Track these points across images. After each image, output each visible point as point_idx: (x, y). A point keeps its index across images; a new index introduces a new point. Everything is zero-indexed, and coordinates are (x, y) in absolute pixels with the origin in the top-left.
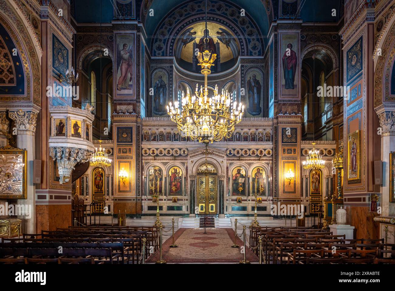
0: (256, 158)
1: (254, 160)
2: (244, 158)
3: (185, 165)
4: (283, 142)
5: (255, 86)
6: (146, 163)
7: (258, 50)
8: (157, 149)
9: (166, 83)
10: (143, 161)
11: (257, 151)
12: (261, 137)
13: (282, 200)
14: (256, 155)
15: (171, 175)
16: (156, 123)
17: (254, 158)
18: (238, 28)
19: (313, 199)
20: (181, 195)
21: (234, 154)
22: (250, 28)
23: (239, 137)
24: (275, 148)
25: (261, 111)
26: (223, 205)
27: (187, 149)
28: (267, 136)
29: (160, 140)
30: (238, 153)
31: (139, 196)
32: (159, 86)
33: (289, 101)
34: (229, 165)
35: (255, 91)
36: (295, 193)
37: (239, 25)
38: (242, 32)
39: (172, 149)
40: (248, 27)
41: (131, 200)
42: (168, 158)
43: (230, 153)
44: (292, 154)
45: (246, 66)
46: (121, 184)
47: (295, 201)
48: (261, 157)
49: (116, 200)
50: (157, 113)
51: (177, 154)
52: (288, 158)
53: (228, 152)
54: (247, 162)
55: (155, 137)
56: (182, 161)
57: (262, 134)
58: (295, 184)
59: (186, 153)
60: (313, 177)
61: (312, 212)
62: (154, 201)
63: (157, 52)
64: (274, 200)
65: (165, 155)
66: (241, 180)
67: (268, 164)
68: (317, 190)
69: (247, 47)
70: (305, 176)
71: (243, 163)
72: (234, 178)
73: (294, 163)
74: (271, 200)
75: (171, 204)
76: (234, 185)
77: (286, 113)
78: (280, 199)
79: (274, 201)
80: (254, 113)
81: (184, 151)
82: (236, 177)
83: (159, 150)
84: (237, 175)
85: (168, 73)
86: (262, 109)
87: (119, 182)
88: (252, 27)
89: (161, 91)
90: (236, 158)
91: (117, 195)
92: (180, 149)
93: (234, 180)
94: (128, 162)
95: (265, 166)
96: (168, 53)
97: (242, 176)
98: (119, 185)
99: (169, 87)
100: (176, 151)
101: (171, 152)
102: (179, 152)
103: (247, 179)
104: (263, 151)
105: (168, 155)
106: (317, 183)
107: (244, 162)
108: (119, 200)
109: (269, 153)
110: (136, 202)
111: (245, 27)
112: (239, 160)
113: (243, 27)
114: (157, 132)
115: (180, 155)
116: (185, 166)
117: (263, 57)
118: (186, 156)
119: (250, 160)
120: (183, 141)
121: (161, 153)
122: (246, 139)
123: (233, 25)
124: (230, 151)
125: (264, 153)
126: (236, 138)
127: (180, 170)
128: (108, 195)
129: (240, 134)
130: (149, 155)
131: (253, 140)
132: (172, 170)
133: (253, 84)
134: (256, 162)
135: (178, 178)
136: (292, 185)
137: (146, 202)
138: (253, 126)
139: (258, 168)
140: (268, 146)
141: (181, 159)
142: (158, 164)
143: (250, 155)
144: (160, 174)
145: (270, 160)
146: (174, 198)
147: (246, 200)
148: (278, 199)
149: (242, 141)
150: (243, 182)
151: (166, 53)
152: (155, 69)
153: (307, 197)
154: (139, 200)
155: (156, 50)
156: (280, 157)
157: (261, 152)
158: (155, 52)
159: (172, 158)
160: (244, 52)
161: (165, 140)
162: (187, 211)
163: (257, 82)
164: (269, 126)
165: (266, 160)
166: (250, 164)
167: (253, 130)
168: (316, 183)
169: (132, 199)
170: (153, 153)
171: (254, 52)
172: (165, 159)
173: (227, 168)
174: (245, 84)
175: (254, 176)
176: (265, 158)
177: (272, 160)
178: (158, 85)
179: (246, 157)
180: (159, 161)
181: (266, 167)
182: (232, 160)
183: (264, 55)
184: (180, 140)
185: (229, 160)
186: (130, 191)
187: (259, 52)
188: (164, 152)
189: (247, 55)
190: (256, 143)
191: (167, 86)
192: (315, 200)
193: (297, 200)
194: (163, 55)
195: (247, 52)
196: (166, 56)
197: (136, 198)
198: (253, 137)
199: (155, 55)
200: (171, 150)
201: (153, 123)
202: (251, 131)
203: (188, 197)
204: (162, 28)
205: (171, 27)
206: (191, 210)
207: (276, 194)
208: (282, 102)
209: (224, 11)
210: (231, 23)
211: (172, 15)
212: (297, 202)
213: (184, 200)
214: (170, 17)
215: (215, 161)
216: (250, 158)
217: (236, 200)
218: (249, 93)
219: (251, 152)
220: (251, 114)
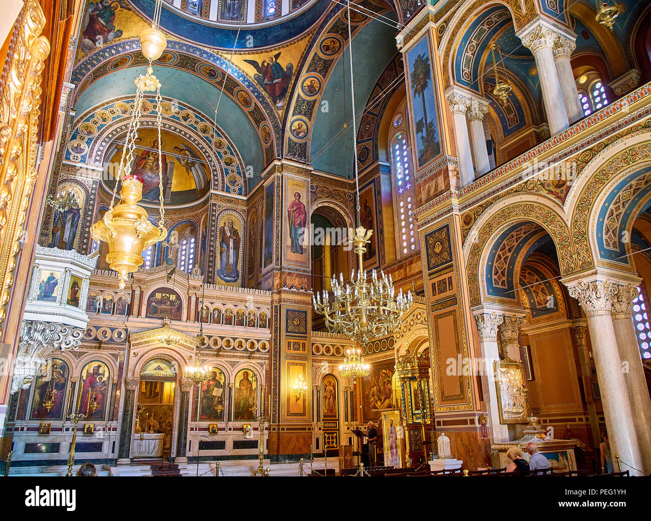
0: (245, 355)
1: (241, 357)
2: (225, 354)
3: (118, 360)
4: (287, 331)
5: (232, 238)
7: (239, 187)
11: (246, 342)
12: (252, 320)
13: (285, 428)
14: (244, 348)
15: (85, 378)
17: (241, 354)
19: (327, 425)
20: (102, 418)
21: (209, 345)
22: (229, 155)
23: (219, 316)
24: (274, 339)
25: (238, 276)
26: (185, 439)
27: (126, 330)
28: (261, 320)
30: (216, 343)
31: (13, 420)
33: (297, 270)
35: (231, 244)
36: (305, 416)
37: (213, 147)
39: (95, 327)
40: (226, 153)
42: (85, 344)
43: (203, 343)
44: (301, 351)
45: (219, 206)
47: (305, 429)
48: (252, 353)
51: (106, 337)
52: (294, 357)
54: (228, 359)
56: (113, 352)
57: (254, 315)
58: (304, 401)
59: (122, 336)
60: (325, 389)
62: (43, 433)
63: (73, 155)
64: (272, 428)
67: (262, 365)
68: (332, 411)
69: (223, 180)
71: (222, 362)
72: (205, 388)
73: (303, 365)
74: (266, 429)
75: (80, 438)
77: (292, 287)
78: (283, 425)
79: (272, 431)
80: (228, 278)
81: (120, 334)
82: (209, 386)
84: (211, 382)
88: (232, 153)
89: (68, 219)
90: (211, 352)
92: (113, 330)
93: (204, 392)
95: (257, 368)
96: (93, 159)
97: (218, 385)
99: (85, 214)
100: (105, 333)
101: (93, 334)
102: (108, 335)
104: (255, 342)
105: (87, 339)
106: (331, 399)
107: (224, 360)
109: (264, 348)
110: (4, 434)
111: (222, 151)
112: (217, 355)
113: (219, 150)
115: (111, 339)
116: (118, 363)
117: (245, 198)
118: (123, 342)
119: (234, 356)
120: (120, 314)
122: (229, 321)
123: (204, 145)
124: (203, 339)
125: (257, 346)
126: (213, 317)
127: (106, 368)
129: (220, 312)
131: (240, 323)
133: (229, 234)
134: (245, 360)
135: (99, 384)
136: (300, 402)
138: (241, 301)
139: (246, 372)
140: (265, 334)
141: (112, 349)
143: (234, 348)
144: (63, 376)
145: (265, 358)
146: (87, 426)
147: (223, 429)
148: (279, 425)
149: (222, 323)
150: (219, 395)
151: (90, 159)
152: (65, 181)
153: (319, 423)
154: (10, 430)
155: (71, 151)
156: (283, 355)
157: (253, 344)
158: (68, 153)
159: (94, 345)
160: (217, 185)
162: (113, 452)
163: (235, 232)
164: (266, 304)
165: (260, 358)
166: (233, 364)
168: (329, 399)
171: (232, 188)
175: (237, 385)
176: (258, 355)
177: (270, 359)
179: (228, 352)
181: (259, 370)
182: (204, 355)
183: (248, 197)
184: (113, 313)
185: (201, 354)
187: (240, 189)
189: (223, 190)
190: (245, 330)
192: (329, 427)
193: (307, 427)
194: (83, 162)
195: (223, 187)
197: (6, 424)
198: (240, 318)
199: (68, 159)
202: (238, 308)
203: (117, 424)
204: (88, 120)
205: (103, 123)
206: (121, 451)
207: (275, 417)
208: (287, 271)
209: (193, 123)
210: (201, 141)
211: (110, 107)
212: (307, 431)
213: (109, 429)
214: (106, 109)
215: (178, 355)
216: (235, 354)
217: (208, 429)
218: (221, 247)
219: (236, 344)
220: (222, 279)
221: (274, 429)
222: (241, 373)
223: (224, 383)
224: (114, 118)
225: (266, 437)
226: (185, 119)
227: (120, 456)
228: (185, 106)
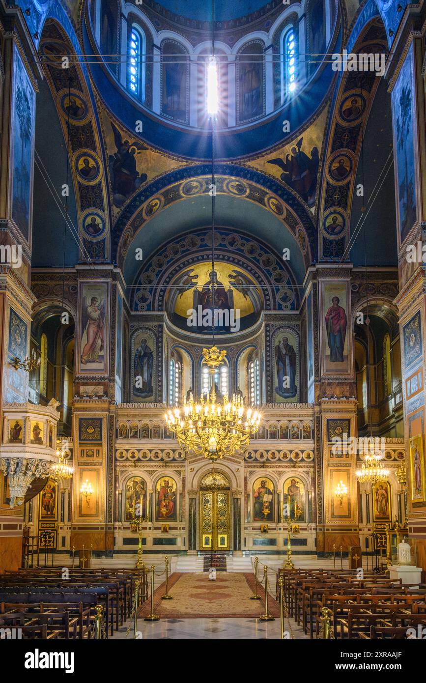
0: (290, 464)
1: (286, 467)
2: (272, 465)
3: (182, 475)
4: (329, 440)
5: (287, 355)
6: (122, 472)
7: (291, 302)
8: (139, 451)
9: (152, 350)
10: (118, 469)
11: (291, 453)
12: (296, 433)
13: (330, 528)
14: (288, 459)
15: (159, 490)
16: (137, 412)
17: (287, 465)
18: (261, 270)
19: (379, 526)
20: (175, 520)
21: (256, 458)
22: (278, 271)
23: (264, 432)
24: (317, 449)
25: (296, 391)
26: (240, 536)
27: (185, 451)
28: (305, 431)
29: (144, 437)
30: (262, 456)
31: (111, 522)
32: (142, 354)
33: (337, 379)
34: (248, 475)
35: (287, 361)
36: (350, 518)
37: (262, 266)
38: (265, 275)
39: (161, 450)
40: (275, 269)
41: (98, 528)
42: (155, 464)
43: (250, 457)
44: (344, 458)
45: (273, 326)
46: (84, 504)
47: (351, 530)
48: (296, 462)
49: (74, 528)
50: (139, 394)
51: (169, 458)
52: (338, 464)
53: (247, 455)
54: (275, 469)
55: (136, 432)
56: (177, 469)
57: (298, 427)
58: (349, 504)
59: (182, 456)
60: (377, 493)
61: (377, 547)
62: (133, 531)
63: (140, 305)
64: (318, 528)
65: (150, 460)
66: (267, 498)
67: (307, 473)
68: (384, 513)
69: (274, 298)
70: (365, 491)
71: (269, 472)
72: (256, 494)
73: (348, 471)
74: (314, 529)
75: (159, 535)
76: (257, 505)
77: (332, 397)
78: (328, 526)
79: (318, 531)
80: (286, 394)
81: (180, 454)
82: (259, 493)
83: (141, 452)
84: (261, 490)
85: (156, 335)
86: (298, 388)
87: (81, 500)
88: (281, 268)
89: (145, 362)
90: (259, 464)
91: (77, 521)
93: (256, 498)
94: (95, 470)
95: (303, 475)
96: (156, 305)
97: (268, 492)
98: (80, 507)
99: (157, 355)
100: (168, 454)
101: (160, 455)
102: (172, 456)
103: (276, 496)
104: (300, 453)
105: (156, 459)
106: (384, 502)
107: (270, 470)
108: (79, 528)
109: (309, 457)
110: (106, 531)
111: (270, 268)
112: (263, 467)
113: (268, 268)
114: (140, 425)
115: (174, 460)
116: (182, 477)
117: (298, 312)
118: (183, 460)
119: (280, 467)
121: (145, 456)
122: (273, 435)
123: (252, 266)
124: (250, 453)
125: (301, 456)
126: (258, 433)
127: (174, 482)
128: (62, 520)
129: (264, 428)
130: (127, 459)
131: (285, 436)
132: (161, 483)
133: (284, 352)
134: (290, 469)
135: (170, 494)
136: (345, 505)
137: (121, 531)
138: (284, 416)
139: (293, 480)
140: (308, 445)
141: (175, 466)
142: (140, 473)
143: (279, 460)
144: (143, 489)
145: (310, 467)
146: (164, 526)
147: (275, 529)
148: (324, 526)
149: (267, 438)
150: (270, 500)
151: (154, 306)
152: (137, 330)
153: (368, 524)
154: (110, 528)
155: (137, 302)
156: (325, 462)
157: (297, 454)
158: (137, 305)
159: (161, 464)
160: (269, 305)
161: (151, 438)
162: (184, 545)
163: (290, 349)
164: (307, 416)
165: (305, 467)
166: (280, 474)
167: (284, 422)
168: (381, 502)
169: (100, 527)
170: (133, 457)
171: (284, 304)
172: (150, 466)
173: (246, 479)
174: (272, 351)
175: (286, 492)
176: (302, 464)
177: (314, 467)
178: (140, 352)
179: (274, 463)
180: (143, 469)
181: (305, 477)
182: (252, 467)
183: (300, 310)
185: (249, 467)
186: (97, 515)
187: (292, 304)
188: (149, 455)
189: (275, 309)
190: (288, 442)
191: (154, 355)
192: (381, 528)
193: (352, 528)
194: (148, 310)
195: (275, 305)
196: (154, 310)
197: (106, 525)
198: (284, 432)
199: (136, 310)
200: (160, 452)
201: (133, 412)
203: (185, 524)
204: (147, 270)
205: (160, 269)
206: (190, 545)
207: (321, 519)
208: (326, 381)
209: (239, 246)
210: (250, 263)
211: (163, 252)
212: (353, 531)
213: (180, 528)
214: (160, 255)
215: (227, 469)
216: (281, 465)
217: (260, 529)
218: (278, 365)
219: (281, 455)
220: (280, 396)
221: (321, 530)
222: (289, 481)
223: (274, 490)
224: (168, 262)
225: (314, 536)
226: (231, 244)
227: (190, 549)
228: (230, 230)
